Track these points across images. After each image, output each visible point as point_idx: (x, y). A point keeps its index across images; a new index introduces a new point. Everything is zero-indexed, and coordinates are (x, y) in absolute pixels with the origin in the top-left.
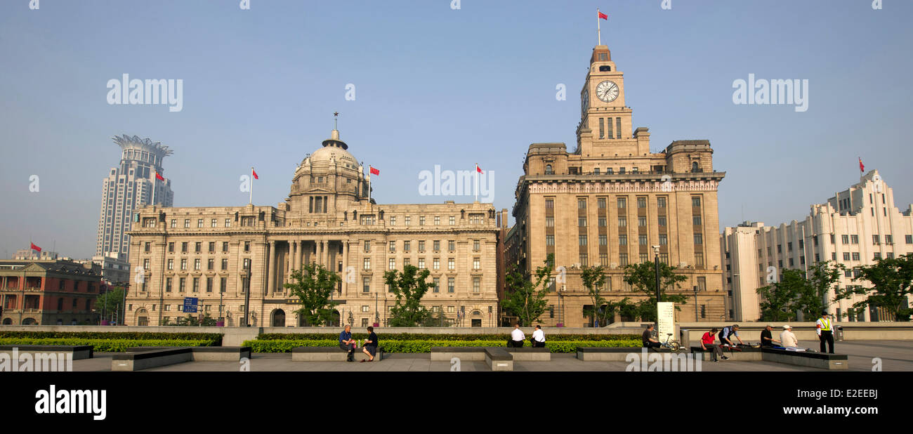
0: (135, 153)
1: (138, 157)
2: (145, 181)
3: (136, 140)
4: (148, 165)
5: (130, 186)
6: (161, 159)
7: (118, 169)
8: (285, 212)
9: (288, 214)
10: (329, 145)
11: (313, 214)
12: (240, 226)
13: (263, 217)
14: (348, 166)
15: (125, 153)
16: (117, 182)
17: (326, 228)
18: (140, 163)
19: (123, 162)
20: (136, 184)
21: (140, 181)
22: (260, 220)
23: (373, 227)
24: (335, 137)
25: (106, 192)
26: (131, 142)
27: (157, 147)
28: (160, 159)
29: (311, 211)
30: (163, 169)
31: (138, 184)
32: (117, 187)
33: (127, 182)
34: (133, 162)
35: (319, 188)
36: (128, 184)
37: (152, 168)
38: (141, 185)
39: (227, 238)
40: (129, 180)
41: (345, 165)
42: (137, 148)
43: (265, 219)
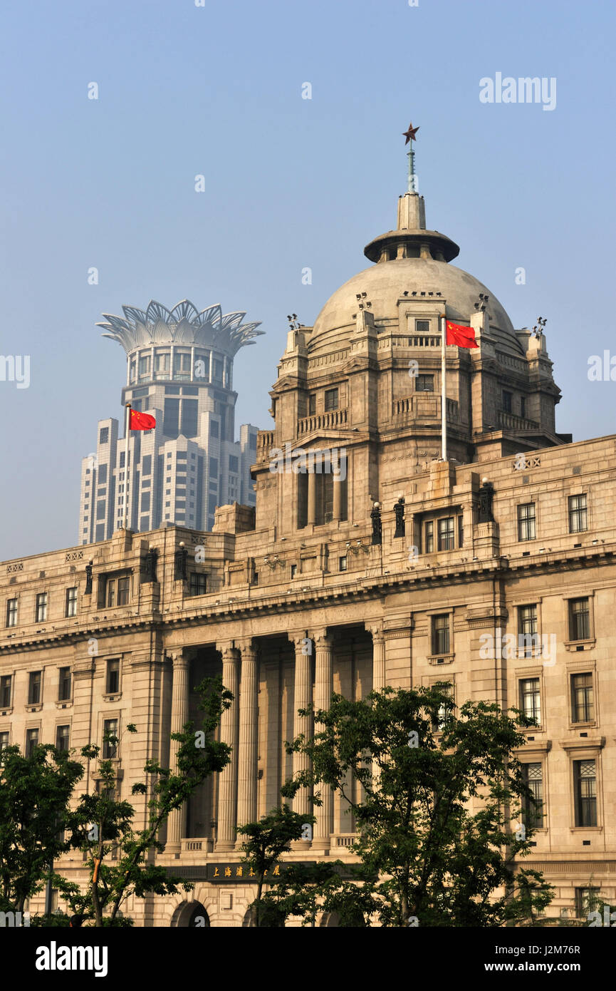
0: (157, 356)
1: (166, 372)
2: (184, 448)
3: (155, 317)
4: (191, 389)
5: (147, 472)
6: (230, 361)
7: (115, 423)
8: (229, 538)
9: (242, 541)
10: (384, 256)
11: (308, 530)
12: (95, 607)
13: (154, 565)
14: (422, 325)
15: (133, 364)
16: (113, 465)
17: (318, 583)
18: (170, 387)
19: (129, 396)
20: (160, 460)
21: (171, 447)
22: (143, 581)
23: (456, 558)
24: (405, 222)
25: (89, 500)
26: (144, 323)
27: (215, 324)
28: (224, 363)
29: (302, 523)
30: (235, 395)
31: (166, 462)
32: (113, 479)
33: (137, 461)
34: (152, 390)
35: (321, 433)
36: (140, 467)
37: (204, 399)
38: (172, 462)
39: (65, 656)
40: (144, 453)
41: (410, 327)
42: (162, 341)
43: (160, 575)
